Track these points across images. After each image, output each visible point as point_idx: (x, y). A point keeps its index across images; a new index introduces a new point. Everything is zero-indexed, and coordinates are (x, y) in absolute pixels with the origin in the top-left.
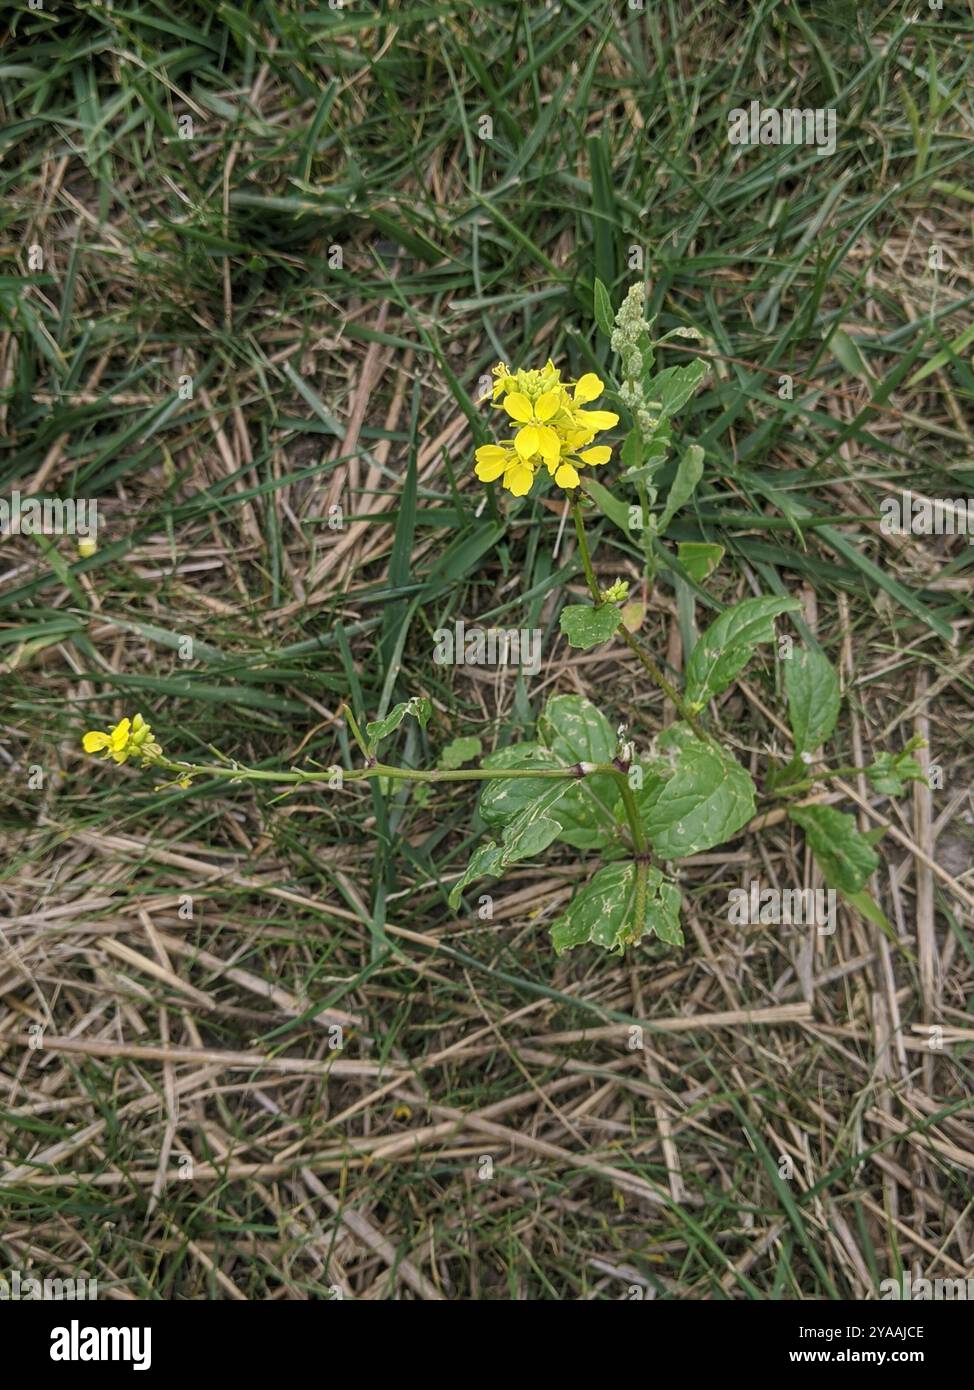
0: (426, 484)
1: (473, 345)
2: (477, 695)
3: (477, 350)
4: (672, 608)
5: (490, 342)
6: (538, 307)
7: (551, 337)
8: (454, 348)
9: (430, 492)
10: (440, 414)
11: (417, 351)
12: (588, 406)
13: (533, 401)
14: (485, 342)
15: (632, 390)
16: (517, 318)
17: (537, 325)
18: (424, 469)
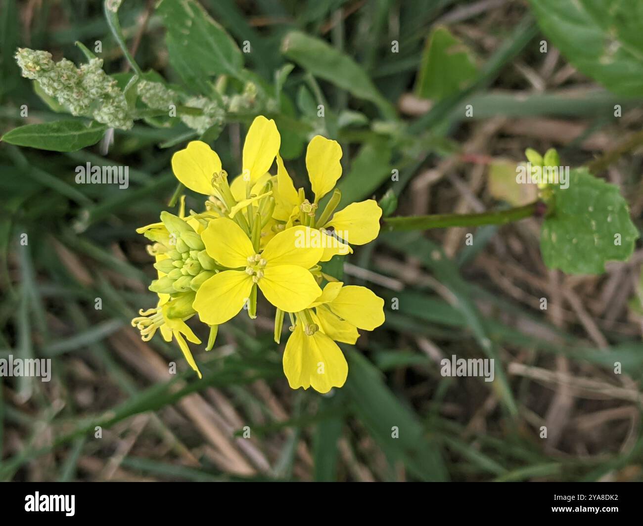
0: (272, 460)
1: (82, 370)
2: (591, 423)
3: (91, 365)
4: (490, 128)
5: (84, 348)
6: (42, 274)
7: (86, 260)
8: (84, 397)
9: (285, 458)
10: (174, 428)
11: (84, 452)
12: (232, 169)
13: (216, 268)
14: (83, 355)
15: (197, 112)
16: (53, 306)
17: (67, 279)
18: (249, 461)
